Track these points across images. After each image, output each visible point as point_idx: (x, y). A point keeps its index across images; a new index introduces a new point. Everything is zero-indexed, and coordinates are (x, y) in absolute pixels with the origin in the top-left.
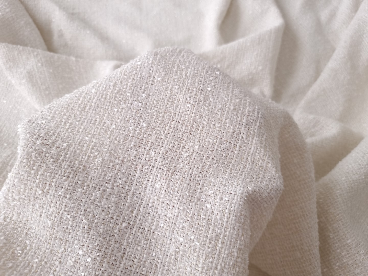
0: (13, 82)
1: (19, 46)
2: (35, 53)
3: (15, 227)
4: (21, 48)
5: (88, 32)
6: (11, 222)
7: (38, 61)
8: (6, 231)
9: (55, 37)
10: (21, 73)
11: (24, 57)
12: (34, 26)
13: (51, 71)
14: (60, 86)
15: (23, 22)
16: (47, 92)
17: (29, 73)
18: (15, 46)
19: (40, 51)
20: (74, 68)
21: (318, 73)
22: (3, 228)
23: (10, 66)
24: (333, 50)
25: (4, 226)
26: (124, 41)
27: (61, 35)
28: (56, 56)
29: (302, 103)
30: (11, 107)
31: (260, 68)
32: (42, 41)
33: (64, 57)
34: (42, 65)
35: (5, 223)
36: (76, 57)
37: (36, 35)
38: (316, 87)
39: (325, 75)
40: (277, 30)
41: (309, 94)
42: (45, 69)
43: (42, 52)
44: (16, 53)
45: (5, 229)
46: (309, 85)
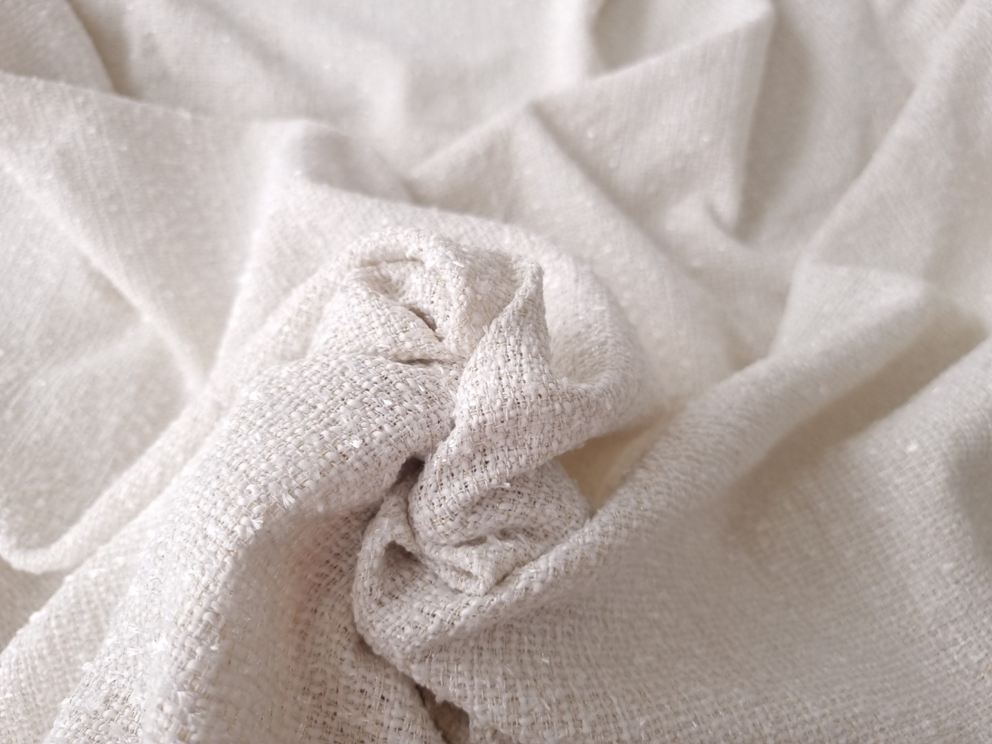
0: (20, 179)
1: (34, 80)
2: (80, 100)
3: (131, 727)
4: (40, 84)
5: (227, 40)
6: (123, 712)
7: (89, 120)
8: (105, 737)
9: (135, 54)
10: (42, 155)
11: (49, 109)
12: (75, 24)
13: (124, 148)
14: (151, 191)
15: (44, 13)
16: (114, 208)
17: (63, 153)
18: (22, 79)
19: (92, 93)
20: (189, 142)
21: (865, 152)
22: (100, 729)
23: (11, 136)
24: (908, 89)
25: (103, 723)
26: (327, 67)
27: (151, 50)
28: (137, 107)
29: (821, 236)
30: (13, 249)
31: (706, 139)
32: (98, 64)
33: (159, 110)
34: (99, 131)
35: (106, 714)
36: (195, 110)
37: (82, 51)
38: (860, 192)
39: (884, 159)
40: (754, 31)
41: (841, 213)
42: (107, 143)
43: (98, 96)
44: (26, 99)
45: (103, 732)
46: (842, 188)
